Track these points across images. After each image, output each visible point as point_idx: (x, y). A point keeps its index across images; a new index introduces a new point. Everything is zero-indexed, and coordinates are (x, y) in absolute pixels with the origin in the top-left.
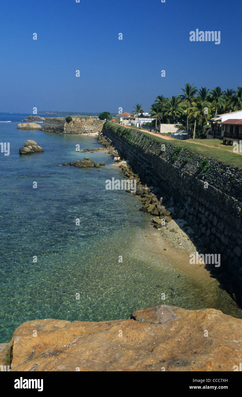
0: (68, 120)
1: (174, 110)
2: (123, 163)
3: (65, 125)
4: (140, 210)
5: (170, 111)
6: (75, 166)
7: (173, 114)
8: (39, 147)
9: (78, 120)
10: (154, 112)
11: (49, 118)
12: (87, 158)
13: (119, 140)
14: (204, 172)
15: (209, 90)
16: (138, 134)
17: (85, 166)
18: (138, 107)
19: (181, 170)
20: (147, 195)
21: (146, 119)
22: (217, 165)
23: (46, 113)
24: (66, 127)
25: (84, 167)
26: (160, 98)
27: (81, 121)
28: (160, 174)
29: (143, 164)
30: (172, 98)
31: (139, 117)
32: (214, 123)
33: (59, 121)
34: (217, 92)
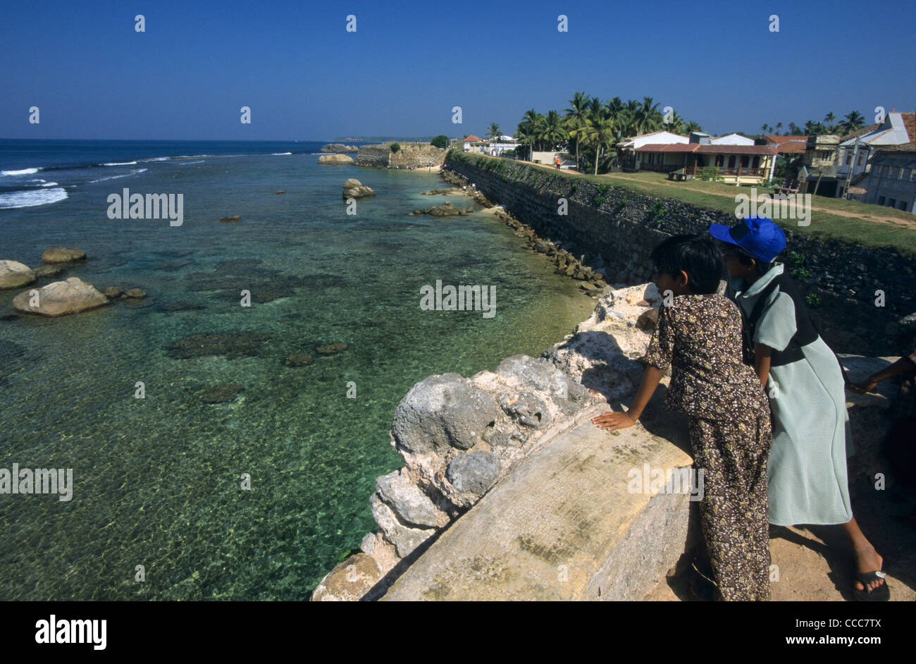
0: (395, 149)
1: (551, 131)
2: (499, 209)
3: (390, 157)
4: (555, 273)
5: (546, 133)
6: (431, 215)
7: (551, 137)
8: (369, 189)
9: (409, 149)
10: (523, 135)
11: (364, 146)
12: (447, 202)
13: (483, 177)
14: (660, 218)
15: (602, 101)
16: (519, 168)
17: (446, 214)
18: (494, 128)
19: (615, 217)
20: (558, 253)
21: (505, 145)
22: (683, 208)
23: (347, 139)
24: (391, 160)
25: (446, 216)
26: (531, 114)
27: (414, 150)
28: (572, 223)
29: (536, 209)
30: (548, 114)
31: (494, 142)
32: (623, 149)
33: (380, 150)
34: (616, 106)
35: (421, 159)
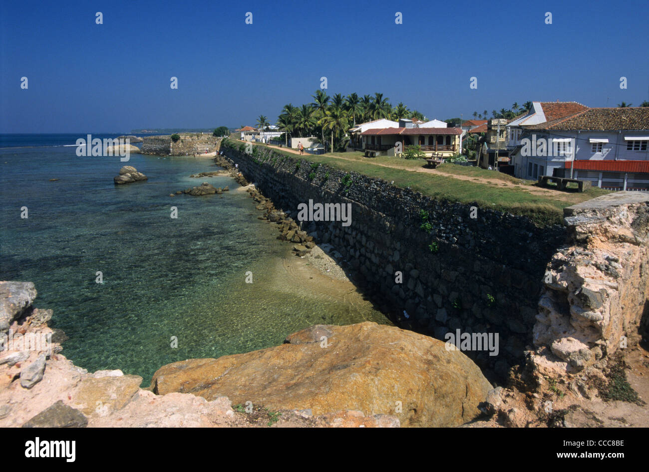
0: (175, 139)
1: (305, 121)
2: (252, 187)
3: (171, 146)
4: (278, 238)
5: (301, 123)
6: (191, 195)
7: (305, 125)
8: (141, 174)
9: (188, 138)
10: (283, 125)
11: (149, 137)
12: (205, 183)
13: (244, 160)
14: (348, 188)
15: (344, 97)
16: (266, 151)
17: (203, 193)
18: (263, 120)
19: (321, 189)
20: (285, 221)
21: (273, 133)
22: (361, 179)
23: (143, 131)
24: (172, 148)
25: (203, 195)
26: (289, 108)
27: (192, 140)
28: (297, 195)
29: (275, 185)
30: (302, 106)
31: (264, 131)
32: (353, 134)
33: (163, 140)
34: (354, 99)
35: (199, 147)
